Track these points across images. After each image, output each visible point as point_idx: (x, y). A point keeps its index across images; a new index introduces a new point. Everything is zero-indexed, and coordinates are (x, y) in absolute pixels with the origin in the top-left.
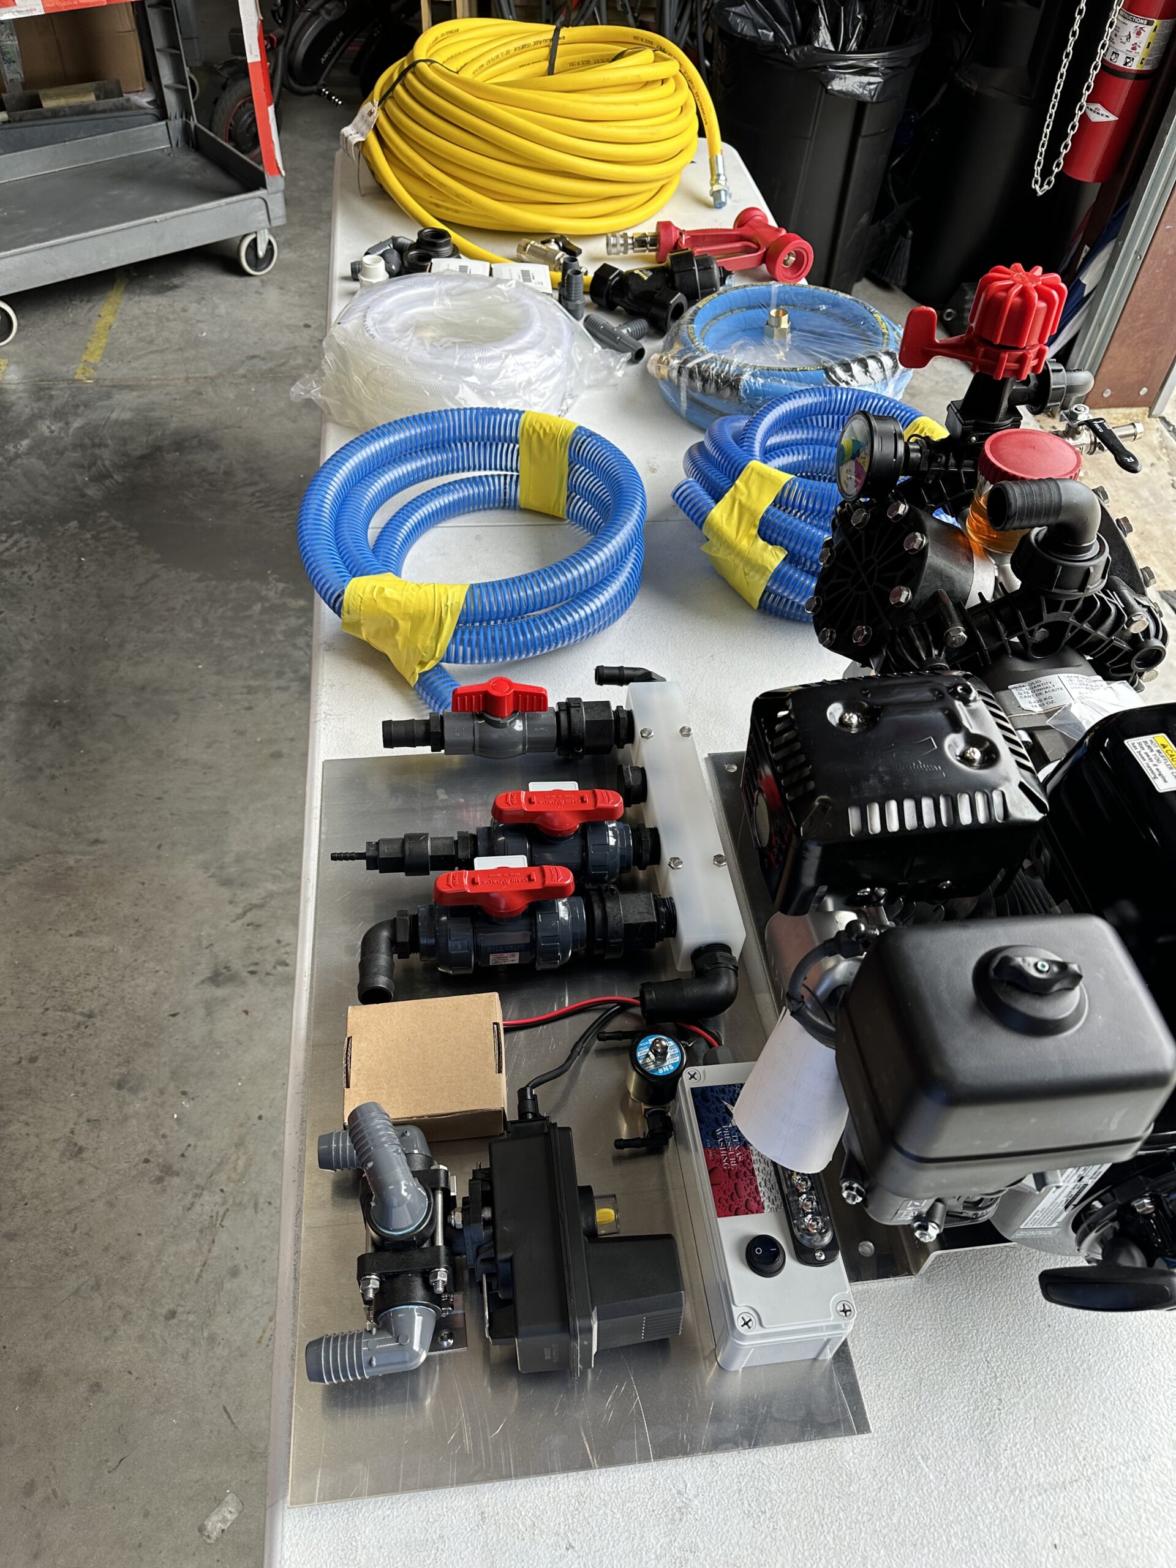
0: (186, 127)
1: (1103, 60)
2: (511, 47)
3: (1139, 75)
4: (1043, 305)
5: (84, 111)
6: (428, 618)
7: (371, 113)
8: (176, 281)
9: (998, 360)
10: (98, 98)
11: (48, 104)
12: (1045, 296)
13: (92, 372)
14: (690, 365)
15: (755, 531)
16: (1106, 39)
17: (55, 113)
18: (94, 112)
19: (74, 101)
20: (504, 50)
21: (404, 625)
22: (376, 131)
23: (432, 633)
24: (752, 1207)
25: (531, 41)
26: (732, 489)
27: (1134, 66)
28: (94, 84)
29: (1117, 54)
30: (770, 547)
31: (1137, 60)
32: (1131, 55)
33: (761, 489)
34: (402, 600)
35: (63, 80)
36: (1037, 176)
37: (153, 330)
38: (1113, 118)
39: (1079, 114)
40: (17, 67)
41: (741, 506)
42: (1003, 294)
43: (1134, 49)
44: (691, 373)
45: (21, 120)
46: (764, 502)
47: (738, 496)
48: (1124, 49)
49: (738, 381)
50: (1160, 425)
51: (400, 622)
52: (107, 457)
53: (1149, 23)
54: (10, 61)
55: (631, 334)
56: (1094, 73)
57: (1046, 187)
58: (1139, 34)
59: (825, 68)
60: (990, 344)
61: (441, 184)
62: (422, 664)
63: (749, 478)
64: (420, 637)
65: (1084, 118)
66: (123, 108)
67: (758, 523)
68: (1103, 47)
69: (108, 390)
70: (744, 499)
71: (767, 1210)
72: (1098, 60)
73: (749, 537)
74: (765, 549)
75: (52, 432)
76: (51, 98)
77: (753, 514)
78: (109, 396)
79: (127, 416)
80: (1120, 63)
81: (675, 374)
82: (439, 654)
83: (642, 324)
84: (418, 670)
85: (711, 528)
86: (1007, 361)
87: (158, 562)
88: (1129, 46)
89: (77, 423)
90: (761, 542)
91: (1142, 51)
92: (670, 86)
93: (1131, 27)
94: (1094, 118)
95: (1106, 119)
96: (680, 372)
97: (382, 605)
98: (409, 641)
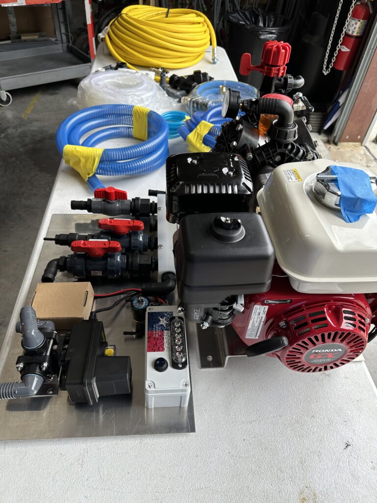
0: (68, 46)
1: (345, 32)
2: (154, 14)
3: (357, 37)
4: (283, 51)
5: (34, 41)
6: (90, 158)
7: (107, 29)
8: (57, 92)
9: (271, 70)
10: (39, 37)
11: (23, 38)
12: (284, 48)
13: (27, 116)
14: (193, 100)
15: (201, 142)
16: (346, 25)
17: (25, 41)
18: (37, 41)
19: (31, 37)
20: (152, 14)
21: (83, 160)
22: (109, 34)
23: (92, 163)
24: (160, 349)
25: (160, 12)
26: (196, 129)
27: (355, 34)
28: (38, 34)
29: (349, 30)
30: (206, 147)
31: (356, 32)
32: (354, 30)
33: (204, 128)
34: (82, 151)
35: (29, 32)
36: (324, 69)
37: (48, 105)
38: (348, 50)
39: (338, 49)
40: (15, 27)
41: (198, 134)
42: (270, 48)
43: (355, 29)
44: (193, 102)
45: (14, 42)
46: (205, 132)
47: (197, 131)
48: (352, 29)
49: (207, 104)
50: (365, 148)
51: (81, 159)
52: (27, 140)
53: (359, 21)
54: (13, 25)
55: (180, 95)
56: (342, 36)
57: (327, 72)
58: (356, 24)
59: (258, 32)
60: (268, 65)
61: (127, 50)
62: (89, 174)
63: (201, 126)
64: (88, 165)
65: (340, 50)
66: (46, 41)
67: (202, 139)
68: (345, 28)
69: (31, 121)
70: (199, 132)
71: (165, 351)
72: (344, 32)
73: (200, 143)
74: (204, 147)
75: (12, 132)
76: (24, 36)
77: (201, 136)
78: (31, 123)
79: (36, 129)
80: (350, 33)
81: (189, 103)
82: (94, 170)
83: (183, 92)
84: (88, 176)
85: (188, 140)
86: (274, 70)
87: (39, 171)
88: (353, 28)
89: (20, 130)
90: (203, 145)
91: (357, 30)
92: (201, 25)
93: (354, 22)
94: (343, 50)
95: (346, 50)
96: (190, 102)
97: (75, 153)
98: (85, 166)
